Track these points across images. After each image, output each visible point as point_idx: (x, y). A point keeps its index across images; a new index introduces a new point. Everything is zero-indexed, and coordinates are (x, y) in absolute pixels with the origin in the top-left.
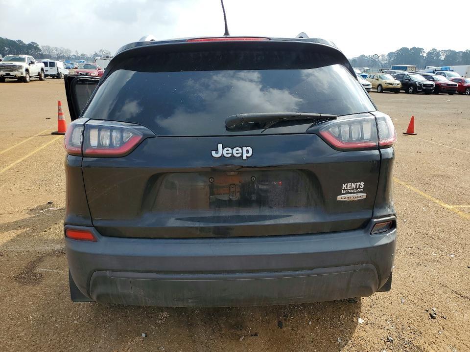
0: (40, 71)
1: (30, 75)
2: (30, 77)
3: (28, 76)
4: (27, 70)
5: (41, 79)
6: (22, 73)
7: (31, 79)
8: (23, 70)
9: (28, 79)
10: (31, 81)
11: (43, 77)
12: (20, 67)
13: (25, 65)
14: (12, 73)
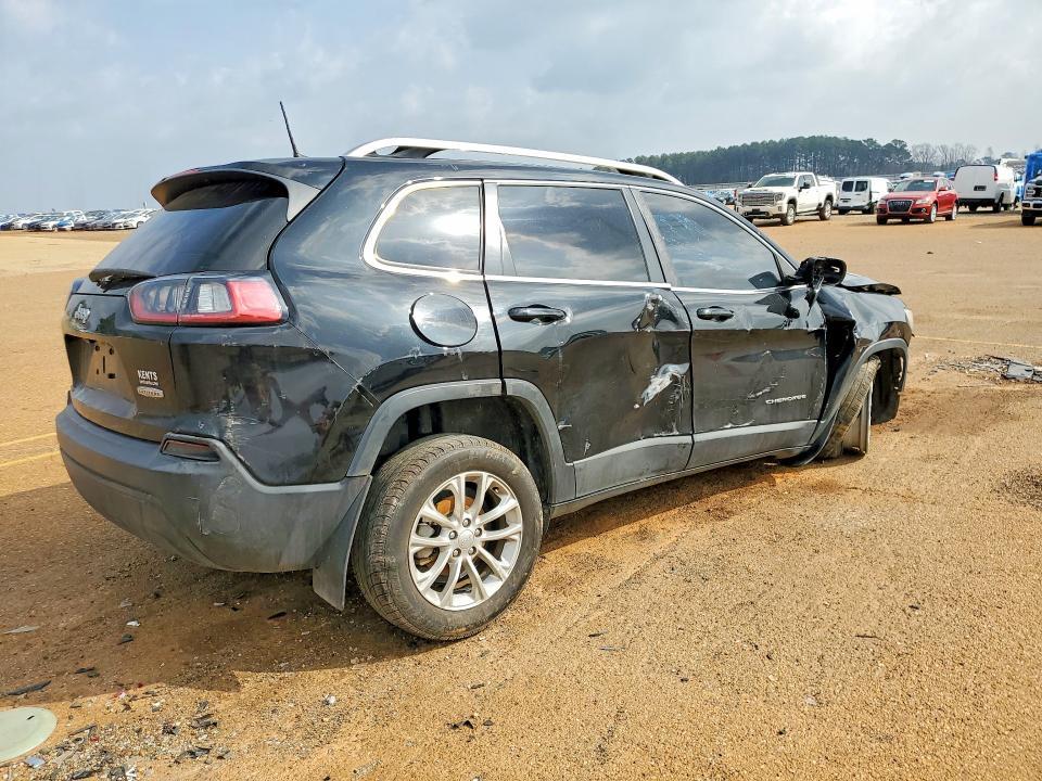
0: (822, 201)
1: (798, 210)
2: (796, 214)
3: (792, 212)
4: (792, 202)
5: (823, 218)
6: (780, 208)
7: (797, 218)
8: (784, 203)
9: (790, 219)
10: (796, 222)
11: (827, 214)
12: (780, 196)
13: (789, 192)
14: (762, 209)
